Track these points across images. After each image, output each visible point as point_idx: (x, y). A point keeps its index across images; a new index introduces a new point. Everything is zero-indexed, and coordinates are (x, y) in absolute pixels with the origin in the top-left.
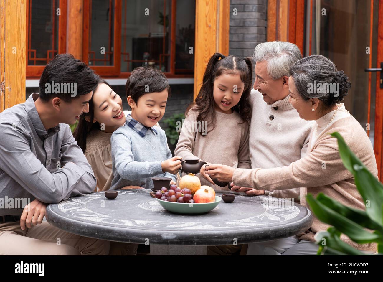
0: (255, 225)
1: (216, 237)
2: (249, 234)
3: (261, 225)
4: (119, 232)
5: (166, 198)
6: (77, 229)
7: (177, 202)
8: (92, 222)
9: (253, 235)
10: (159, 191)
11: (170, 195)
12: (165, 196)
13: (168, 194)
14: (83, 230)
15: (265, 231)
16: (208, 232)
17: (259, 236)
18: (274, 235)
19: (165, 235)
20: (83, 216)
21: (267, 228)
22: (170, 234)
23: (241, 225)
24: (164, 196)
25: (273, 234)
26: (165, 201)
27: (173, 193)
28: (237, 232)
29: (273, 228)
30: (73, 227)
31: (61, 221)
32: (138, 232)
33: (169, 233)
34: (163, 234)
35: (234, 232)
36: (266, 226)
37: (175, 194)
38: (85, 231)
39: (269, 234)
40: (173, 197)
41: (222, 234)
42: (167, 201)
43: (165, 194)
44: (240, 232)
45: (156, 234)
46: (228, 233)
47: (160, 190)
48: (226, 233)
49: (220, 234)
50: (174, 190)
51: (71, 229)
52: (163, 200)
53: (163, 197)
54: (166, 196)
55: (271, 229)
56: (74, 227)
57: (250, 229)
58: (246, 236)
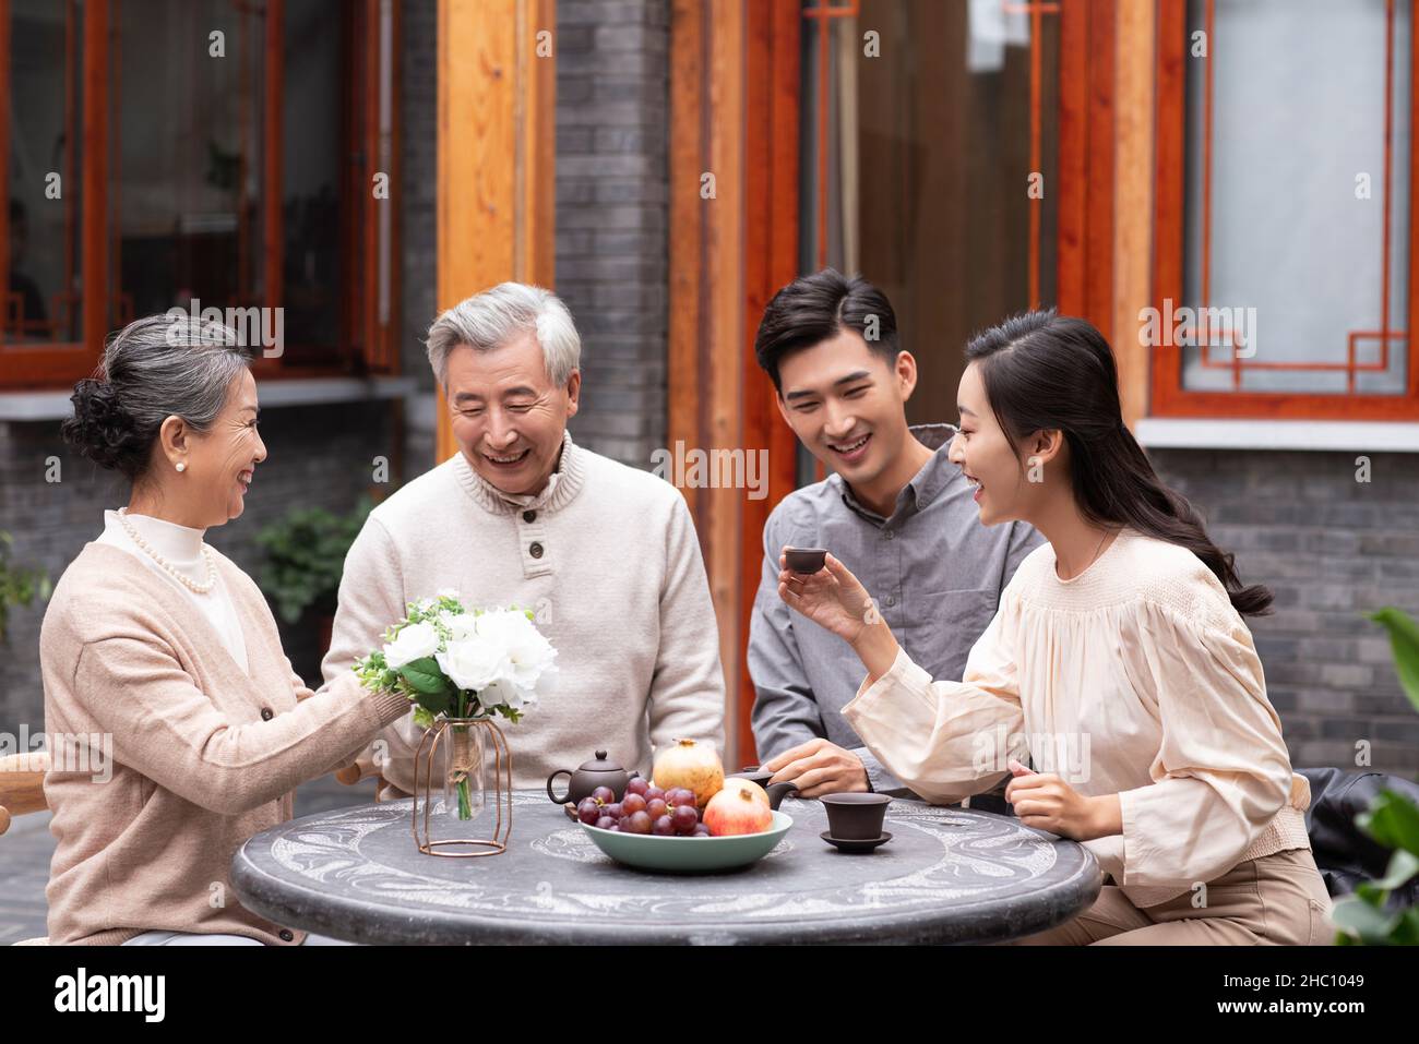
0: (959, 896)
1: (858, 936)
2: (952, 925)
3: (974, 892)
4: (548, 935)
5: (613, 824)
6: (395, 932)
7: (651, 833)
8: (445, 908)
9: (963, 927)
10: (589, 799)
11: (630, 810)
12: (611, 814)
13: (625, 807)
14: (417, 936)
15: (995, 912)
16: (832, 924)
17: (981, 929)
18: (1019, 923)
19: (702, 938)
20: (387, 890)
21: (998, 903)
22: (717, 934)
23: (919, 897)
24: (604, 815)
25: (1017, 920)
26: (614, 831)
27: (638, 804)
28: (918, 920)
29: (1014, 900)
30: (377, 926)
31: (329, 910)
32: (614, 933)
33: (713, 931)
34: (695, 935)
35: (910, 919)
36: (991, 896)
37: (646, 807)
38: (427, 936)
39: (1007, 921)
40: (640, 816)
41: (874, 928)
42: (621, 830)
43: (608, 810)
44: (927, 918)
45: (674, 936)
46: (893, 923)
47: (590, 795)
48: (885, 923)
49: (870, 929)
50: (642, 794)
51: (370, 934)
52: (607, 828)
53: (604, 820)
54: (614, 815)
55: (1010, 906)
56: (381, 926)
57: (954, 908)
58: (944, 930)
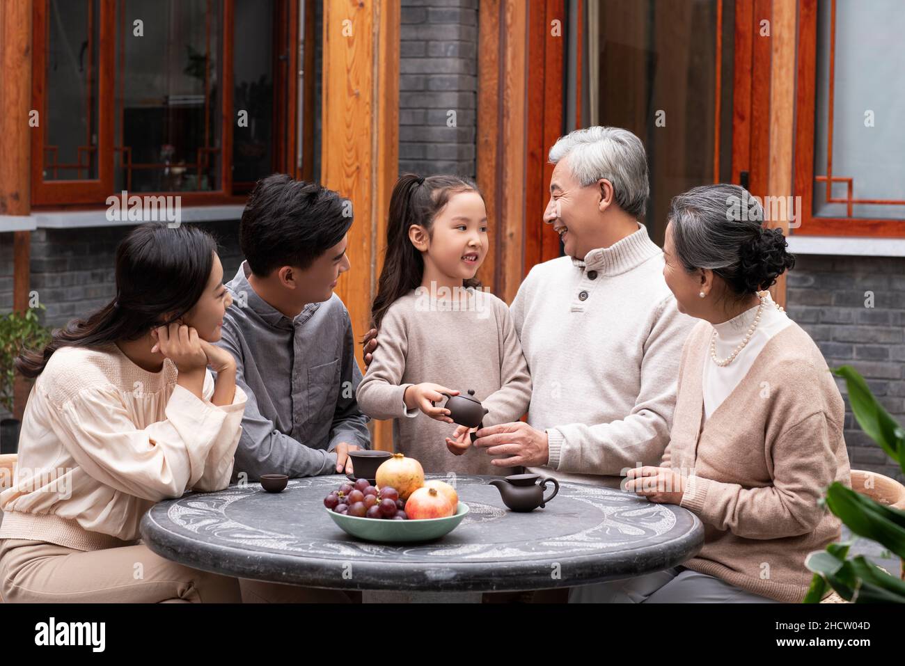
0: (605, 547)
1: (535, 572)
2: (598, 566)
3: (615, 545)
5: (345, 509)
6: (239, 566)
7: (365, 517)
8: (270, 550)
9: (605, 567)
11: (353, 500)
14: (252, 568)
15: (626, 558)
16: (518, 564)
17: (618, 569)
18: (643, 565)
19: (433, 572)
21: (629, 552)
22: (442, 570)
23: (579, 547)
24: (342, 503)
25: (642, 564)
26: (344, 515)
27: (359, 497)
28: (575, 562)
29: (640, 550)
31: (198, 551)
32: (377, 568)
33: (441, 568)
34: (428, 570)
35: (570, 562)
36: (626, 547)
37: (362, 500)
38: (258, 568)
39: (635, 564)
40: (359, 505)
42: (348, 514)
44: (582, 561)
45: (415, 570)
49: (543, 567)
50: (362, 491)
51: (223, 566)
52: (340, 512)
53: (341, 507)
55: (637, 554)
57: (599, 555)
58: (592, 569)
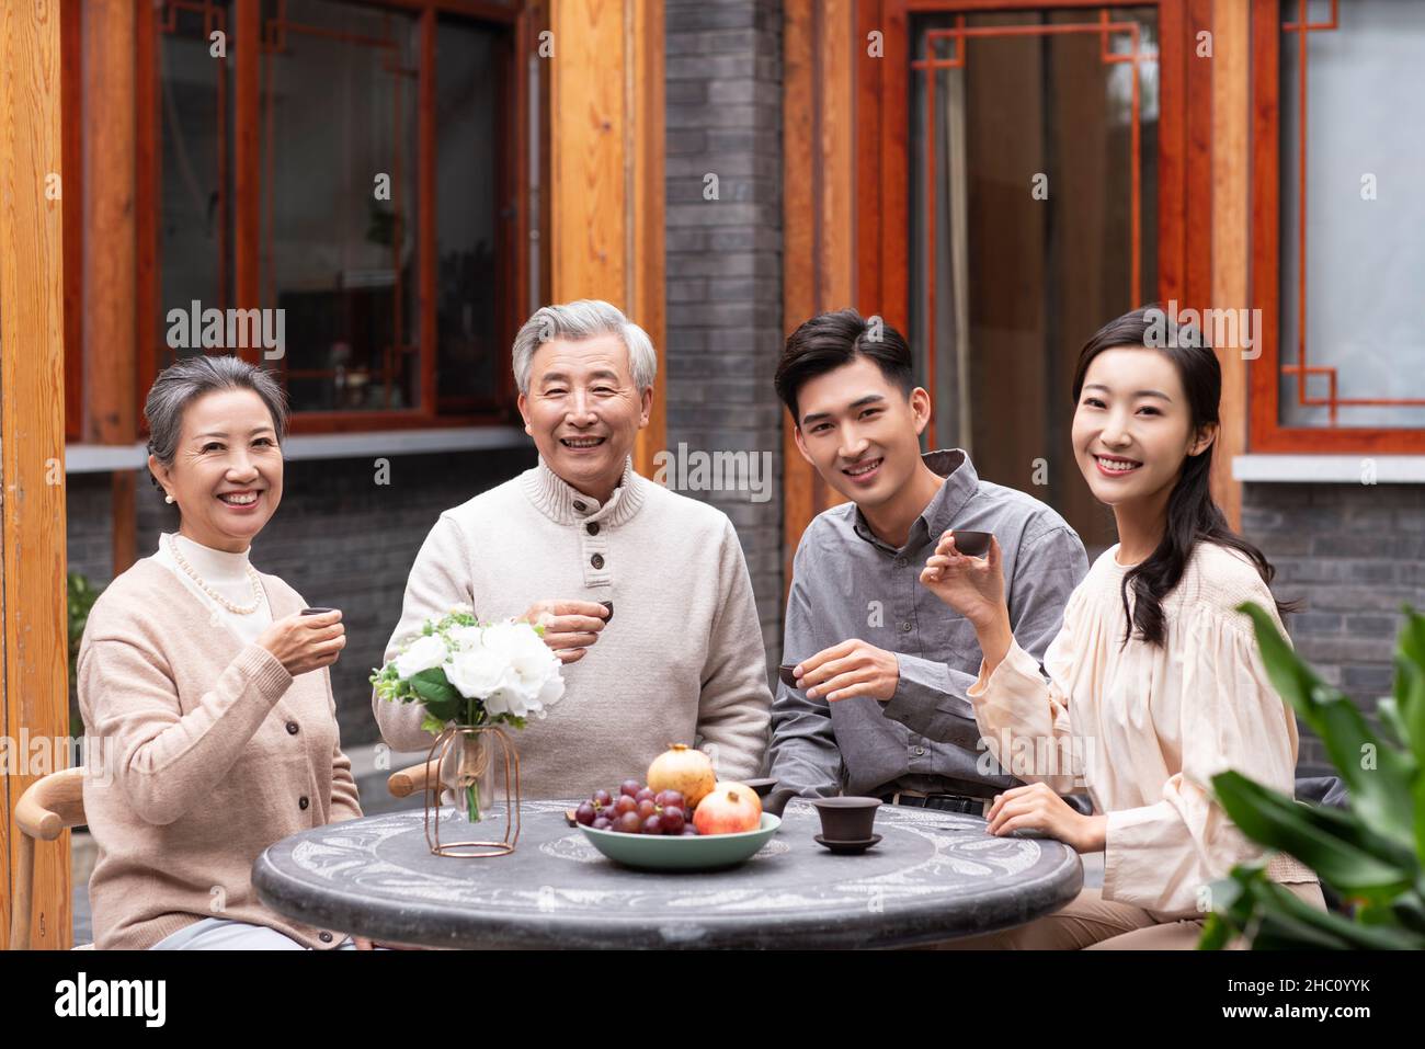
1: (823, 928)
2: (918, 919)
3: (945, 889)
4: (527, 926)
5: (608, 824)
7: (640, 832)
8: (433, 902)
11: (621, 810)
12: (606, 816)
13: (617, 808)
14: (408, 928)
15: (962, 907)
16: (798, 916)
17: (947, 923)
19: (671, 930)
20: (387, 886)
21: (966, 898)
22: (686, 926)
24: (601, 816)
25: (985, 915)
26: (608, 832)
27: (629, 806)
29: (981, 896)
30: (372, 918)
31: (330, 904)
33: (681, 923)
34: (665, 927)
36: (962, 892)
37: (636, 808)
38: (416, 928)
39: (973, 915)
40: (630, 816)
41: (839, 921)
42: (614, 830)
43: (602, 812)
45: (645, 927)
46: (857, 916)
48: (850, 916)
49: (835, 921)
50: (633, 795)
51: (366, 926)
52: (602, 828)
53: (600, 821)
54: (608, 816)
55: (977, 901)
56: (376, 919)
58: (908, 923)
